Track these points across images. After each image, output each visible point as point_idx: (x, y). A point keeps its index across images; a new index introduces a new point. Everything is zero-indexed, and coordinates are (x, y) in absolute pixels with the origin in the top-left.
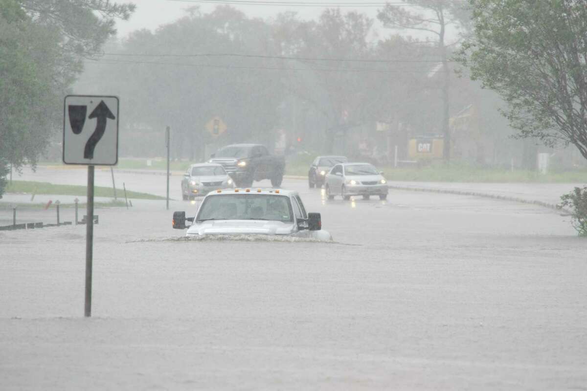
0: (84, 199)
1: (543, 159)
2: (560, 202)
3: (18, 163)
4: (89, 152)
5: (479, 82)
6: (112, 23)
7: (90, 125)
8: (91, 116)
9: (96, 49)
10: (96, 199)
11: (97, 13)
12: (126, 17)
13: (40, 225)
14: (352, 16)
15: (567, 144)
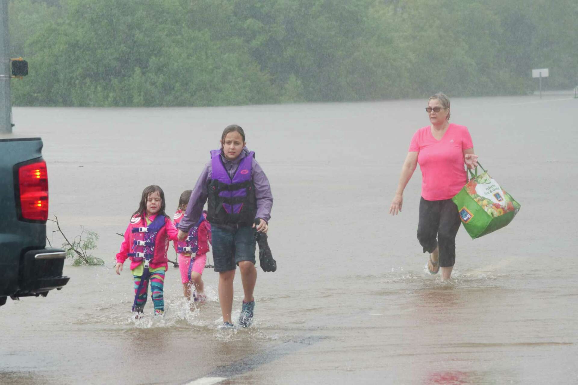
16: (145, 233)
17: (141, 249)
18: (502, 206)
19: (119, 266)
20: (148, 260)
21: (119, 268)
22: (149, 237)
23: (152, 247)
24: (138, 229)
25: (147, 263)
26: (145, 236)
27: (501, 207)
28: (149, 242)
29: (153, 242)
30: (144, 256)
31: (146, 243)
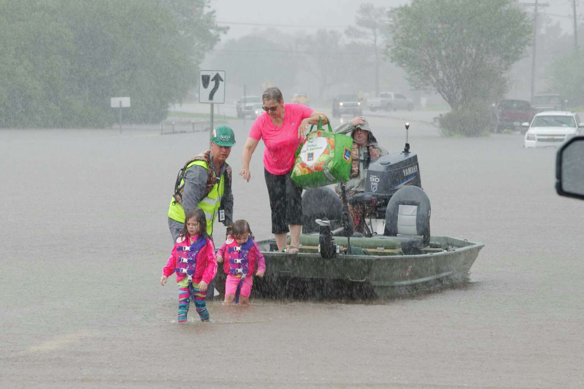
0: (209, 119)
1: (424, 101)
2: (432, 121)
3: (173, 102)
4: (211, 97)
5: (394, 64)
6: (219, 36)
7: (212, 84)
8: (212, 80)
9: (211, 48)
10: (215, 120)
11: (212, 31)
12: (225, 33)
13: (185, 132)
14: (332, 32)
15: (436, 94)
16: (187, 251)
17: (185, 265)
18: (308, 166)
19: (164, 279)
20: (191, 275)
21: (163, 281)
22: (191, 255)
23: (193, 264)
24: (182, 248)
25: (190, 277)
26: (188, 254)
27: (306, 166)
28: (191, 259)
29: (194, 260)
30: (187, 272)
31: (189, 261)
